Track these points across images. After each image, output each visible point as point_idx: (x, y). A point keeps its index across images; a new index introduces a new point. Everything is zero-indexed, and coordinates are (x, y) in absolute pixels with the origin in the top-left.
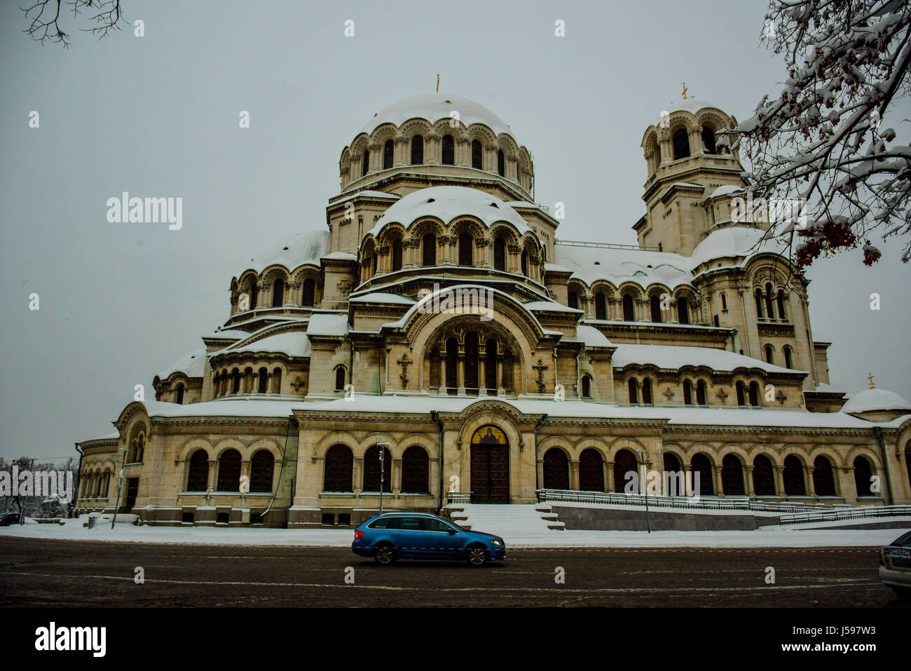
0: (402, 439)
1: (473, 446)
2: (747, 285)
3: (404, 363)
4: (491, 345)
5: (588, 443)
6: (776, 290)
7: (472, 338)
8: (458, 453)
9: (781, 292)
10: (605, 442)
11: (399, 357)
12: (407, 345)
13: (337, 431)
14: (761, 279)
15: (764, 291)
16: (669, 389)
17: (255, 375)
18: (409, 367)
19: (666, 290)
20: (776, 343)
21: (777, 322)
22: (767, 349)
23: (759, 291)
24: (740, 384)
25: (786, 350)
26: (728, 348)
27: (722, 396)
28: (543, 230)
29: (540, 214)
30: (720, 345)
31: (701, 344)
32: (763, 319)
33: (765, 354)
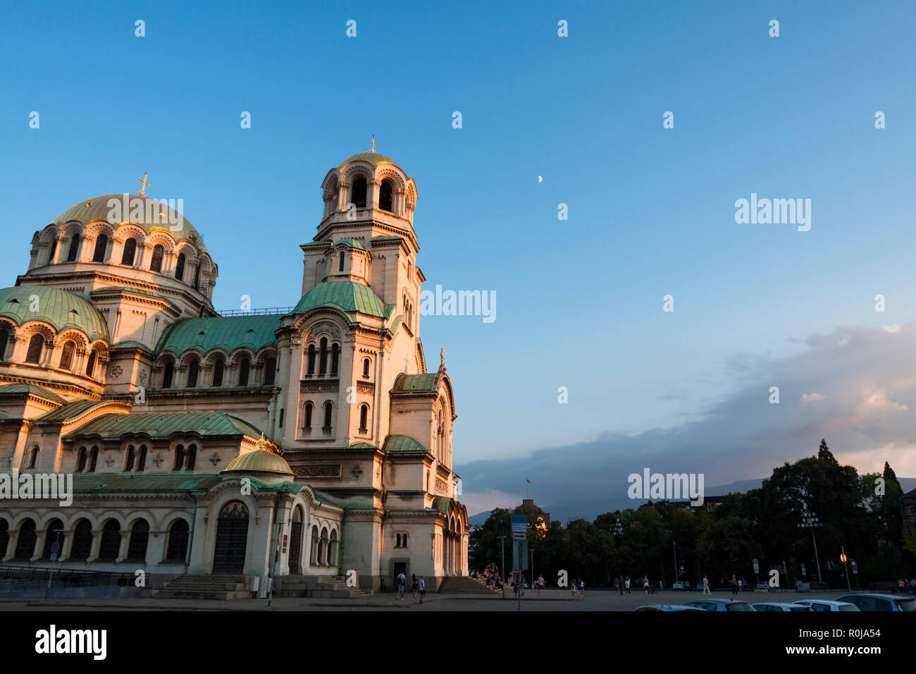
2: (299, 343)
6: (330, 344)
9: (335, 346)
14: (316, 335)
15: (317, 345)
16: (110, 456)
19: (251, 353)
20: (318, 399)
21: (327, 377)
22: (309, 406)
23: (312, 347)
24: (180, 447)
25: (328, 406)
26: (270, 408)
27: (158, 461)
28: (136, 309)
29: (128, 295)
30: (263, 406)
31: (244, 406)
32: (311, 376)
33: (304, 411)
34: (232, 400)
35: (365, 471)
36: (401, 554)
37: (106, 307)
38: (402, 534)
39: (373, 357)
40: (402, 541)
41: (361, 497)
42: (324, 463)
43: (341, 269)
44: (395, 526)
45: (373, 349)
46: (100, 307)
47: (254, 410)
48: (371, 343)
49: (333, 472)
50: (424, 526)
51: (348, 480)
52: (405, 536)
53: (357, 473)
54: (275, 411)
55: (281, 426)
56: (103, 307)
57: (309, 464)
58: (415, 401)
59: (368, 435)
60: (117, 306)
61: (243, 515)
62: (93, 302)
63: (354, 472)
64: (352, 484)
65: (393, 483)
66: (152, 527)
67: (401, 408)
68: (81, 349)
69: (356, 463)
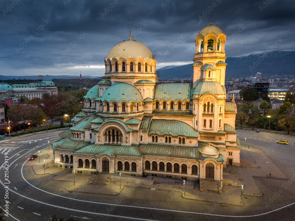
0: (91, 159)
1: (103, 161)
2: (201, 103)
3: (99, 137)
4: (117, 132)
5: (126, 161)
6: (210, 104)
7: (113, 131)
8: (99, 163)
9: (212, 104)
10: (129, 161)
11: (98, 136)
12: (99, 133)
13: (79, 157)
14: (206, 101)
15: (207, 104)
16: (161, 139)
17: (76, 134)
18: (100, 138)
19: (182, 101)
20: (208, 119)
21: (210, 113)
22: (205, 121)
23: (205, 104)
24: (180, 138)
25: (211, 121)
26: (193, 120)
27: (175, 141)
28: (147, 88)
29: (145, 85)
30: (191, 119)
31: (185, 119)
32: (205, 112)
33: (203, 122)
34: (182, 117)
35: (222, 139)
36: (230, 157)
37: (140, 88)
38: (230, 152)
39: (222, 106)
40: (230, 154)
41: (222, 145)
42: (210, 136)
43: (209, 76)
44: (229, 150)
45: (222, 104)
46: (138, 88)
47: (188, 120)
48: (222, 102)
49: (214, 138)
50: (237, 151)
51: (217, 140)
52: (231, 153)
53: (220, 139)
54: (194, 121)
55: (197, 125)
56: (139, 88)
57: (206, 136)
58: (230, 115)
59: (221, 128)
60: (143, 88)
61: (212, 166)
62: (135, 86)
63: (219, 139)
64: (219, 142)
65: (227, 139)
66: (188, 166)
67: (226, 116)
68: (140, 104)
69: (220, 136)
